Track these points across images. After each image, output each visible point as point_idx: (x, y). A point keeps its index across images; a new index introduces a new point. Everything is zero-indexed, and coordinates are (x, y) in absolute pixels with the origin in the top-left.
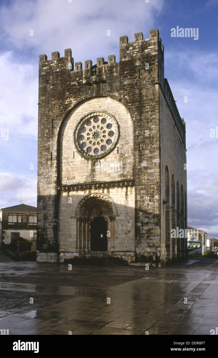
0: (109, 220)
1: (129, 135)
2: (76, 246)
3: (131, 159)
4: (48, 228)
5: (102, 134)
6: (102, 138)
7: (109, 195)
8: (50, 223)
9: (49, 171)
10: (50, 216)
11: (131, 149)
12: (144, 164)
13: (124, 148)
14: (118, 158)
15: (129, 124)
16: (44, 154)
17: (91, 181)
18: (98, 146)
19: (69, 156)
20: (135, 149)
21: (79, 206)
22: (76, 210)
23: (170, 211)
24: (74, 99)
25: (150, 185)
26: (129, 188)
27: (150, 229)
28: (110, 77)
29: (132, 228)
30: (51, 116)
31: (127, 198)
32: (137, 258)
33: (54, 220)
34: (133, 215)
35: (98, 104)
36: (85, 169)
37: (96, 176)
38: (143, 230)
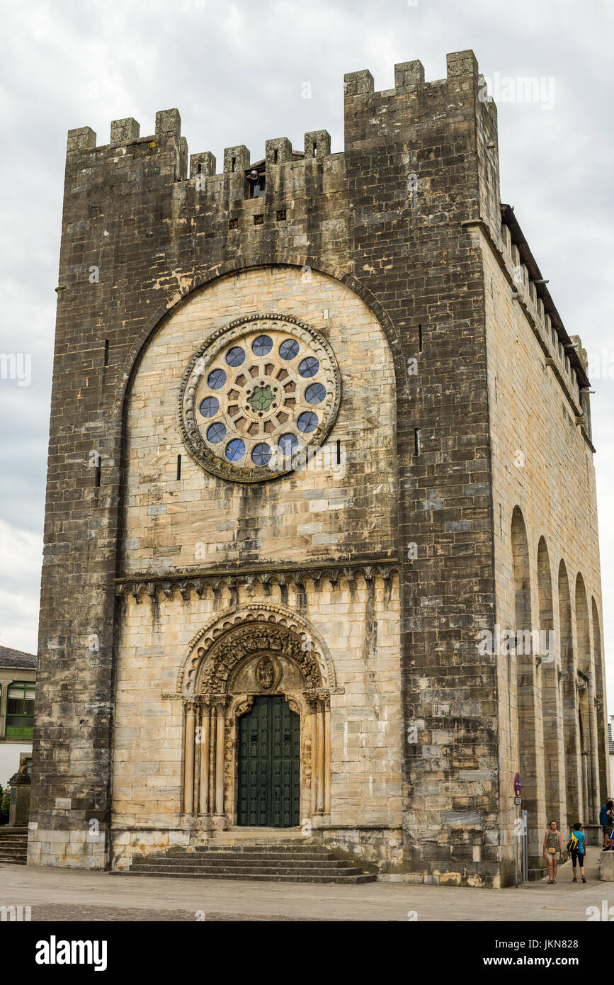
0: (305, 708)
1: (378, 399)
2: (179, 804)
3: (386, 485)
4: (77, 736)
5: (281, 395)
6: (281, 408)
7: (306, 613)
8: (85, 718)
9: (86, 524)
10: (85, 688)
11: (384, 449)
12: (433, 502)
13: (360, 444)
14: (338, 478)
15: (377, 360)
16: (71, 465)
17: (238, 563)
18: (267, 435)
19: (162, 472)
20: (400, 449)
21: (195, 655)
22: (182, 670)
23: (534, 673)
24: (185, 274)
25: (457, 577)
26: (379, 586)
27: (458, 740)
28: (311, 201)
29: (392, 740)
30: (102, 329)
31: (371, 626)
32: (412, 852)
33: (98, 704)
34: (394, 688)
35: (269, 293)
36: (219, 519)
37: (260, 544)
38: (431, 747)
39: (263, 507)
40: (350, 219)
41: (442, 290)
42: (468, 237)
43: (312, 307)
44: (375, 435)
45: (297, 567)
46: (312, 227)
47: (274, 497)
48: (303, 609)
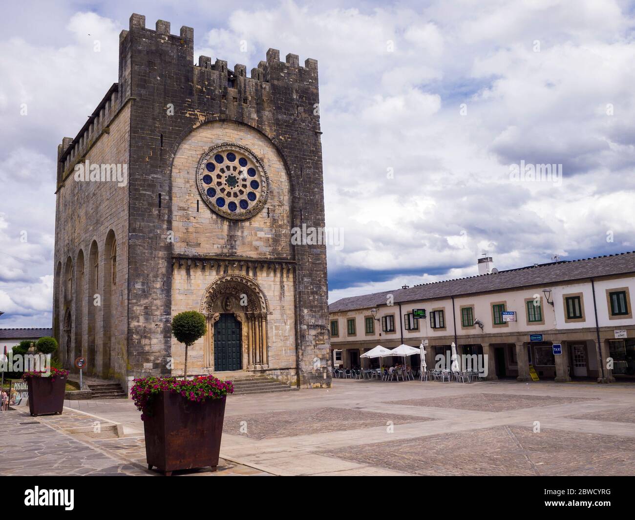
0: (244, 319)
1: (283, 194)
4: (154, 332)
5: (241, 182)
6: (241, 188)
7: (256, 280)
8: (159, 323)
9: (154, 226)
10: (158, 308)
11: (286, 215)
13: (277, 211)
14: (268, 224)
15: (282, 177)
16: (144, 194)
17: (227, 254)
18: (235, 199)
19: (190, 206)
21: (207, 295)
22: (202, 301)
24: (201, 114)
25: (316, 271)
26: (285, 272)
27: (318, 333)
28: (258, 99)
29: (291, 333)
30: (158, 128)
31: (282, 287)
32: (304, 376)
33: (165, 316)
34: (291, 313)
35: (237, 135)
36: (218, 233)
37: (237, 247)
38: (309, 336)
39: (238, 231)
40: (273, 114)
41: (309, 156)
42: (317, 137)
43: (256, 147)
44: (282, 208)
45: (252, 260)
46: (258, 112)
47: (242, 227)
48: (255, 278)
